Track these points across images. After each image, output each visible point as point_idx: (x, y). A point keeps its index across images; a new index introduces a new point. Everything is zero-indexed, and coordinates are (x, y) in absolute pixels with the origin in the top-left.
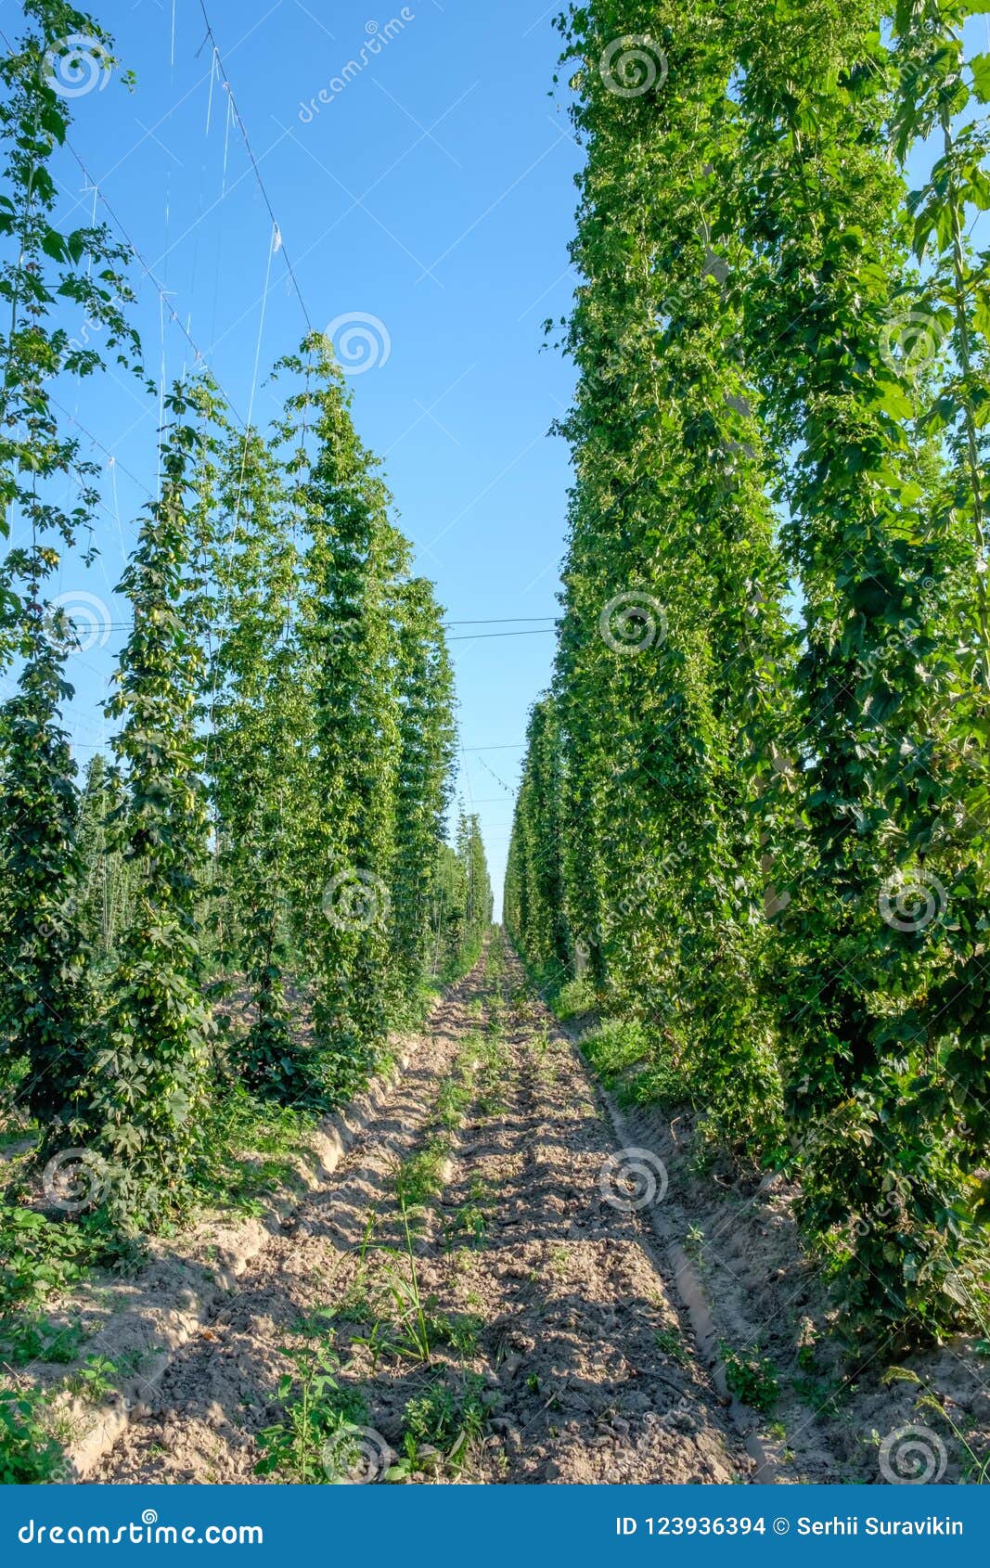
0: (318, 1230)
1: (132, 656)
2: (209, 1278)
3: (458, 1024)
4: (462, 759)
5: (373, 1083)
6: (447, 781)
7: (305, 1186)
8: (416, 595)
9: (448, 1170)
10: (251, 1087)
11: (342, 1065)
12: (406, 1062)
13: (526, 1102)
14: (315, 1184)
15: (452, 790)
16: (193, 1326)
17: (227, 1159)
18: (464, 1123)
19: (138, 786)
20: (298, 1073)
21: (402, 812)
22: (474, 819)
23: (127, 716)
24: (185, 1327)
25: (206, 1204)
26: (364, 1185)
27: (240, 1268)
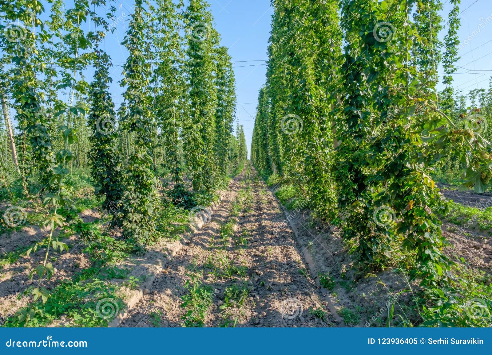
0: (197, 244)
1: (128, 66)
2: (165, 256)
3: (237, 187)
4: (238, 107)
5: (212, 203)
6: (233, 114)
7: (193, 231)
8: (221, 52)
9: (236, 228)
10: (175, 204)
11: (202, 198)
12: (222, 198)
13: (259, 209)
14: (196, 232)
15: (234, 116)
16: (161, 269)
17: (169, 224)
18: (240, 214)
19: (132, 109)
20: (190, 200)
21: (217, 122)
22: (241, 127)
23: (127, 86)
24: (159, 269)
25: (163, 237)
26: (210, 231)
27: (174, 254)
